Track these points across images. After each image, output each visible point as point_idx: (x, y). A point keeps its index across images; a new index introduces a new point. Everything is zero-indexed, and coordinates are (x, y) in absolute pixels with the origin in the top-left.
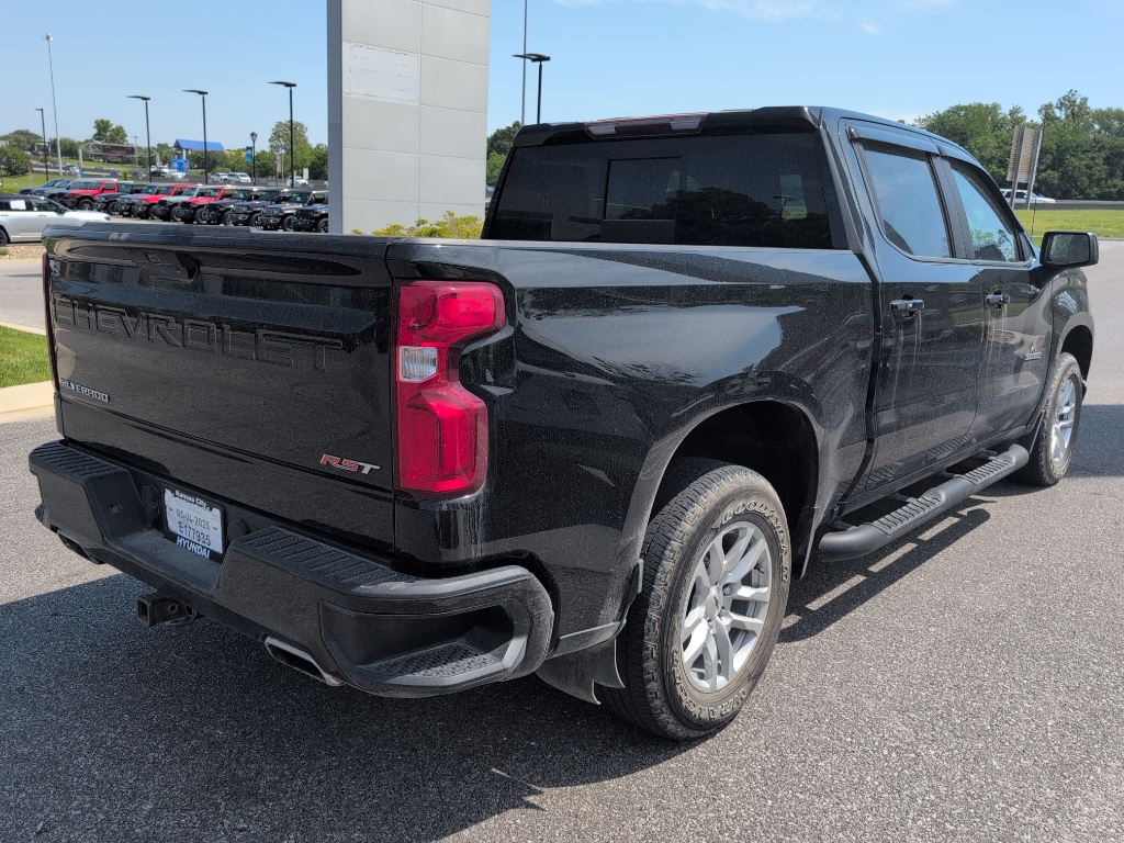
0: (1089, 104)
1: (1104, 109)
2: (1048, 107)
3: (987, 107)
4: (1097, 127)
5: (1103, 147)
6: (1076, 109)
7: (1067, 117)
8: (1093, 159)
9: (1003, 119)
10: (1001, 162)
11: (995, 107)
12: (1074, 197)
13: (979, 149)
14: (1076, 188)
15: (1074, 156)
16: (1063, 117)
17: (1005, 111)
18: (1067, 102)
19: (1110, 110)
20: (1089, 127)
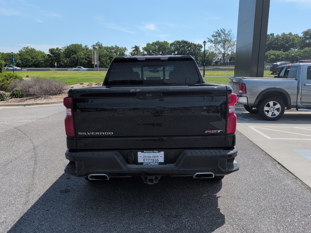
0: (103, 45)
1: (106, 46)
2: (94, 45)
3: (79, 45)
4: (105, 51)
5: (108, 55)
6: (100, 46)
7: (98, 48)
8: (106, 58)
9: (84, 48)
10: (85, 59)
11: (81, 45)
12: (104, 68)
13: (79, 55)
14: (104, 65)
15: (102, 57)
16: (97, 48)
17: (83, 46)
18: (97, 44)
19: (107, 47)
20: (103, 51)
